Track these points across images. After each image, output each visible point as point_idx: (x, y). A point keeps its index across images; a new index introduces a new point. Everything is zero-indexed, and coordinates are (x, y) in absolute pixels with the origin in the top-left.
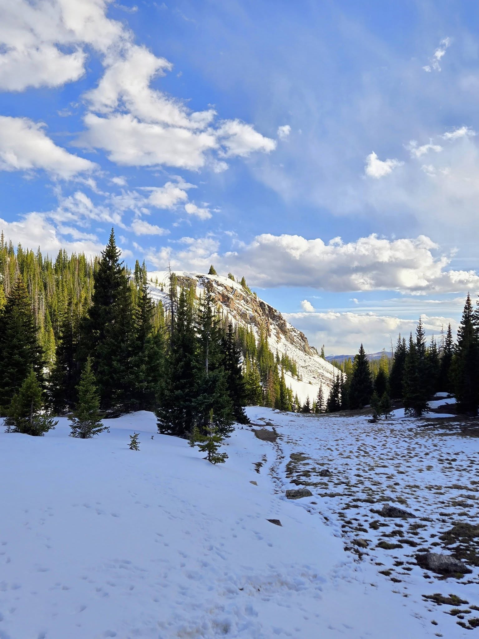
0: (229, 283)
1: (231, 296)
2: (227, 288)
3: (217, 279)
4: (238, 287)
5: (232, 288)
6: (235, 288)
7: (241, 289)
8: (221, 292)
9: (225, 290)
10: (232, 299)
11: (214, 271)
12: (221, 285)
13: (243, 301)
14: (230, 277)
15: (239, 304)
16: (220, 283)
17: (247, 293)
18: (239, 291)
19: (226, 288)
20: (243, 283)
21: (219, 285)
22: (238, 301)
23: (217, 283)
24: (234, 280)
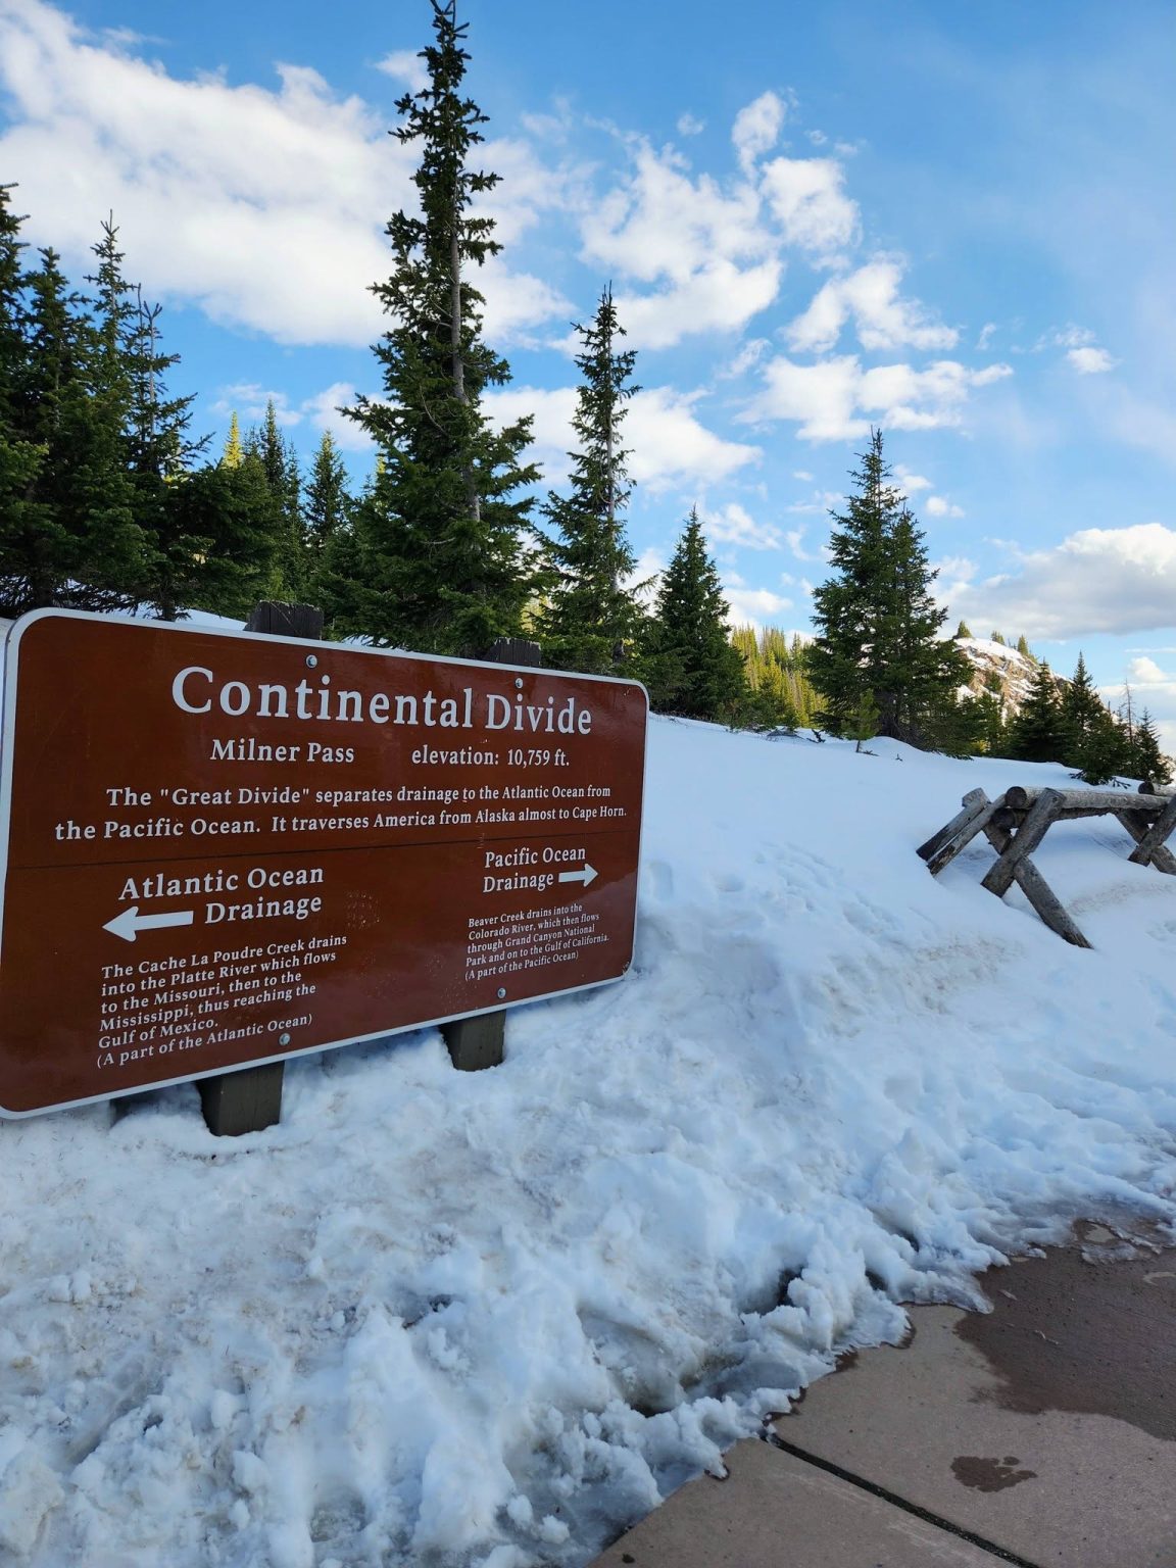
0: (997, 650)
1: (1002, 673)
2: (994, 658)
3: (974, 646)
4: (1014, 655)
5: (1003, 659)
6: (1008, 658)
7: (1019, 660)
8: (983, 669)
9: (990, 664)
10: (1005, 679)
11: (967, 631)
12: (983, 655)
13: (1024, 681)
14: (996, 638)
15: (1017, 686)
16: (979, 651)
17: (1032, 665)
18: (1017, 663)
19: (991, 659)
20: (1021, 647)
21: (978, 656)
22: (1016, 682)
23: (974, 652)
24: (1003, 644)
